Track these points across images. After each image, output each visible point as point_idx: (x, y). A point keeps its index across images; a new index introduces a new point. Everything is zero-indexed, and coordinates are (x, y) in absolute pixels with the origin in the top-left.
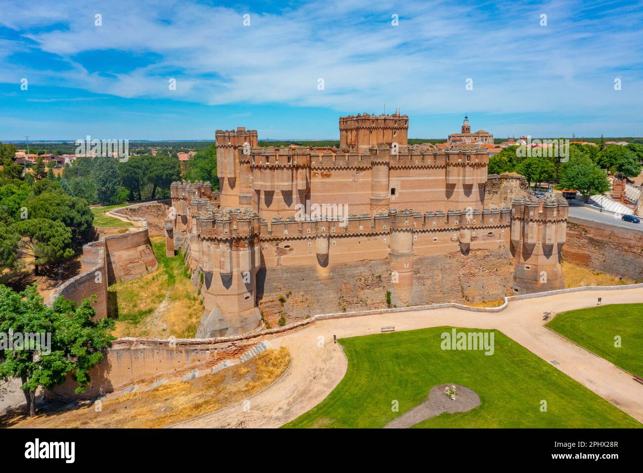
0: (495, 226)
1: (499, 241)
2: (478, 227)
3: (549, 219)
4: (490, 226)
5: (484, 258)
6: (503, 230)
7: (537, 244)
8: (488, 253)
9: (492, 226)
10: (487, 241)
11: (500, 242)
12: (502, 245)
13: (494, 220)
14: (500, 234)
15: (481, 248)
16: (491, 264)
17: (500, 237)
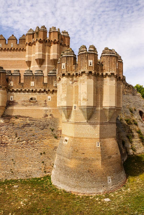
0: (38, 90)
1: (45, 108)
2: (15, 90)
3: (82, 70)
4: (31, 90)
5: (24, 127)
6: (49, 97)
7: (73, 108)
8: (29, 122)
9: (34, 90)
10: (29, 108)
11: (46, 111)
12: (48, 113)
13: (36, 83)
14: (46, 101)
15: (21, 115)
16: (29, 134)
17: (46, 104)
